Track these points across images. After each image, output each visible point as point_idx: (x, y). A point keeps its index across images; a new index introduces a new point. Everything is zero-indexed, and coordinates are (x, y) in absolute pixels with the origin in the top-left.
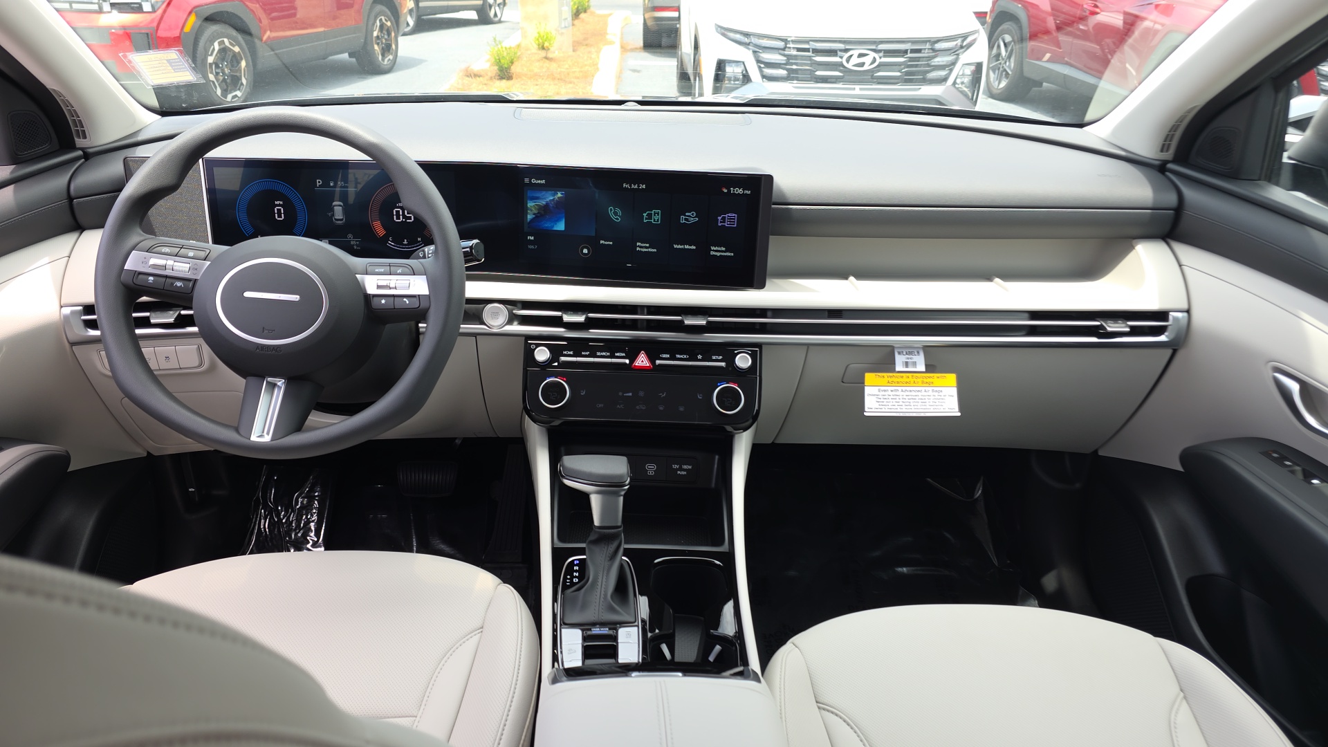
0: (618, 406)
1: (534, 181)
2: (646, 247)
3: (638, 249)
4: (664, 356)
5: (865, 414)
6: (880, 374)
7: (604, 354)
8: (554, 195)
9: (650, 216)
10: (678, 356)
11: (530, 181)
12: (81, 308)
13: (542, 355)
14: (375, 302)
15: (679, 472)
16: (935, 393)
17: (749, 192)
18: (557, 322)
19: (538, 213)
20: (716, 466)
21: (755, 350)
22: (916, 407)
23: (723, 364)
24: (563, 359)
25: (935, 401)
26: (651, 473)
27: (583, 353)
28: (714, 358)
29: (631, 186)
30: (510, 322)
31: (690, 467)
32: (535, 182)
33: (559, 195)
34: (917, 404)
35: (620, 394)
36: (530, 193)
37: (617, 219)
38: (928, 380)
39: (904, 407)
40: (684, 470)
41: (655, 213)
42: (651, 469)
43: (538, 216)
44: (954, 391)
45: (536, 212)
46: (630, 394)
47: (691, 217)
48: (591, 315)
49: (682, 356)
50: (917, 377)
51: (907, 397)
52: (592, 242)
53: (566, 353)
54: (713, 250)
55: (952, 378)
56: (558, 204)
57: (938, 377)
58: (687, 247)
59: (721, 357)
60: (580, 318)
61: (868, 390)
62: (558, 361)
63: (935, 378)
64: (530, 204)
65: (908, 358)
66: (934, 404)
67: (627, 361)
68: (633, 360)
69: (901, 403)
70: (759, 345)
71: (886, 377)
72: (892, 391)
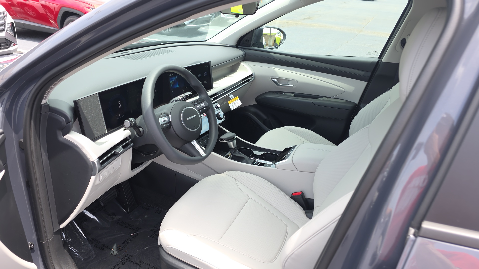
1: (171, 75)
5: (231, 110)
12: (98, 159)
17: (207, 67)
25: (238, 103)
38: (235, 99)
39: (235, 106)
43: (173, 85)
44: (239, 100)
47: (200, 75)
54: (204, 82)
55: (237, 97)
64: (171, 82)
65: (231, 96)
71: (230, 101)
72: (232, 104)
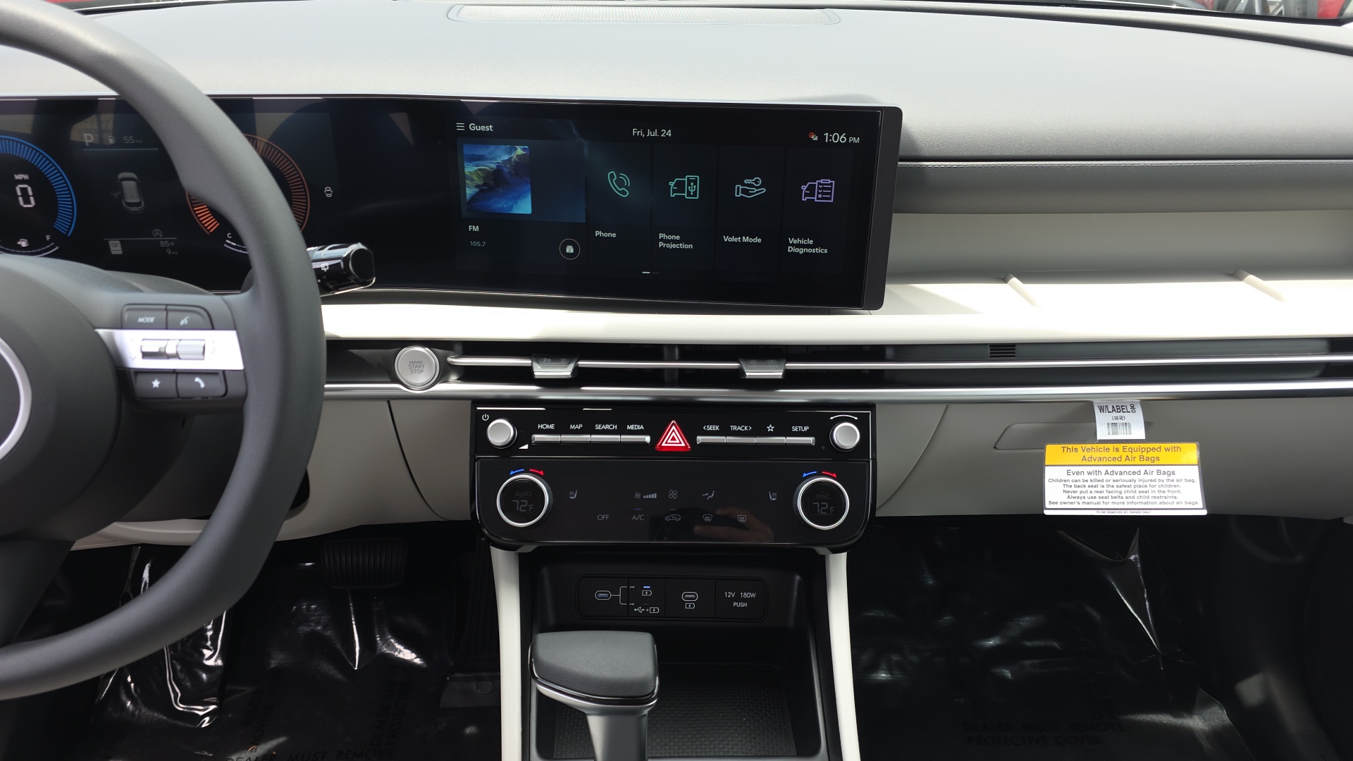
0: (634, 518)
1: (473, 127)
2: (675, 242)
3: (661, 244)
4: (710, 428)
5: (1047, 513)
6: (1070, 446)
7: (607, 427)
8: (510, 152)
9: (680, 187)
10: (734, 428)
11: (467, 127)
13: (501, 432)
14: (140, 383)
15: (735, 604)
16: (1162, 477)
17: (856, 140)
18: (524, 376)
19: (484, 184)
20: (795, 593)
21: (864, 415)
22: (1130, 500)
23: (810, 440)
24: (538, 437)
25: (1162, 489)
26: (690, 606)
27: (572, 427)
28: (795, 429)
29: (645, 133)
30: (442, 377)
31: (753, 595)
32: (475, 128)
33: (520, 151)
34: (1132, 495)
35: (638, 496)
36: (468, 150)
37: (624, 193)
38: (1151, 454)
39: (1110, 500)
40: (744, 600)
41: (689, 181)
42: (690, 599)
43: (485, 190)
44: (1194, 473)
45: (480, 183)
46: (654, 496)
47: (753, 187)
48: (582, 363)
49: (740, 428)
50: (1131, 450)
51: (1115, 484)
52: (581, 233)
53: (542, 426)
54: (793, 245)
55: (1190, 452)
56: (519, 167)
57: (1167, 450)
58: (746, 239)
59: (806, 428)
60: (565, 371)
61: (1049, 473)
62: (529, 441)
63: (1164, 451)
64: (469, 169)
65: (1116, 418)
66: (1162, 494)
67: (648, 439)
68: (657, 437)
69: (1105, 494)
70: (871, 406)
71: (1080, 450)
72: (1089, 473)
